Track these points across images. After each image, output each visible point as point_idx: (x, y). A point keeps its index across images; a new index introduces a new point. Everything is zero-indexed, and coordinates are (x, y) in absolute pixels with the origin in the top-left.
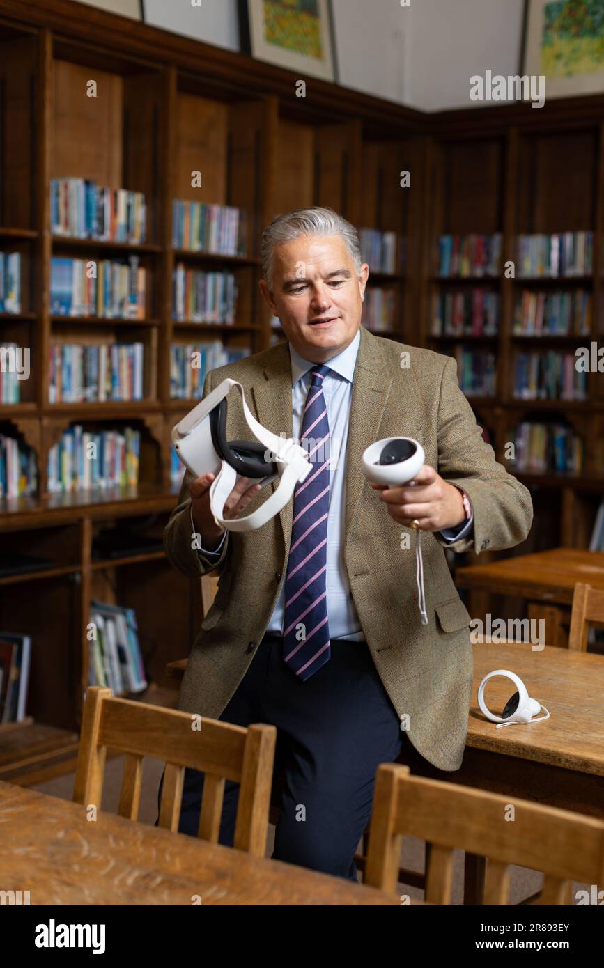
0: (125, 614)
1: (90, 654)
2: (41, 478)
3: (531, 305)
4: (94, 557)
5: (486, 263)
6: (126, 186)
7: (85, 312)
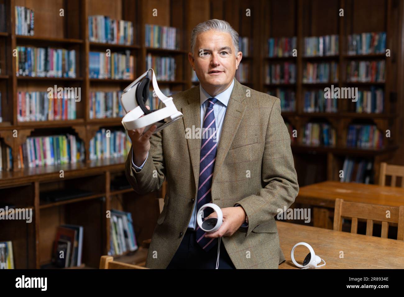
0: (127, 215)
1: (111, 234)
2: (87, 153)
3: (311, 69)
4: (111, 189)
5: (290, 50)
6: (124, 18)
7: (106, 77)
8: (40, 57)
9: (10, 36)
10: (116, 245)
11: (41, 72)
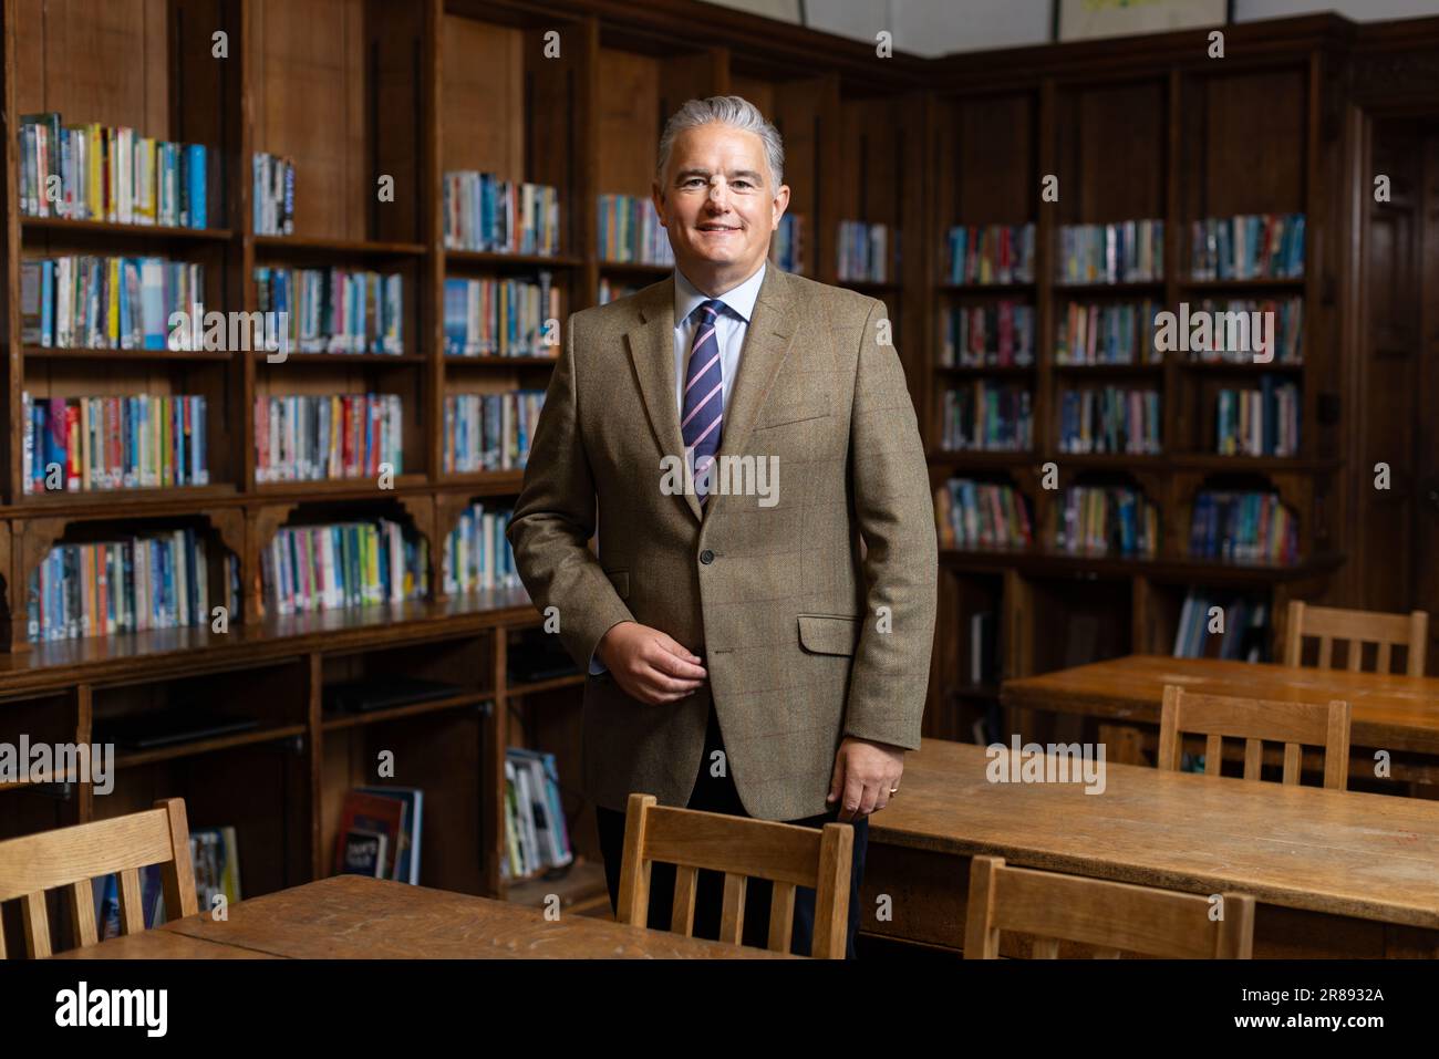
0: (542, 760)
2: (434, 575)
3: (1080, 321)
4: (509, 679)
5: (1017, 264)
6: (530, 177)
7: (485, 350)
8: (309, 294)
9: (238, 238)
10: (514, 847)
11: (311, 340)
